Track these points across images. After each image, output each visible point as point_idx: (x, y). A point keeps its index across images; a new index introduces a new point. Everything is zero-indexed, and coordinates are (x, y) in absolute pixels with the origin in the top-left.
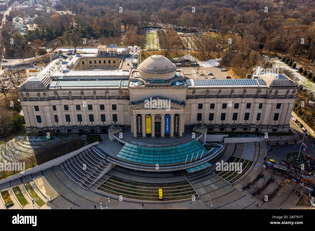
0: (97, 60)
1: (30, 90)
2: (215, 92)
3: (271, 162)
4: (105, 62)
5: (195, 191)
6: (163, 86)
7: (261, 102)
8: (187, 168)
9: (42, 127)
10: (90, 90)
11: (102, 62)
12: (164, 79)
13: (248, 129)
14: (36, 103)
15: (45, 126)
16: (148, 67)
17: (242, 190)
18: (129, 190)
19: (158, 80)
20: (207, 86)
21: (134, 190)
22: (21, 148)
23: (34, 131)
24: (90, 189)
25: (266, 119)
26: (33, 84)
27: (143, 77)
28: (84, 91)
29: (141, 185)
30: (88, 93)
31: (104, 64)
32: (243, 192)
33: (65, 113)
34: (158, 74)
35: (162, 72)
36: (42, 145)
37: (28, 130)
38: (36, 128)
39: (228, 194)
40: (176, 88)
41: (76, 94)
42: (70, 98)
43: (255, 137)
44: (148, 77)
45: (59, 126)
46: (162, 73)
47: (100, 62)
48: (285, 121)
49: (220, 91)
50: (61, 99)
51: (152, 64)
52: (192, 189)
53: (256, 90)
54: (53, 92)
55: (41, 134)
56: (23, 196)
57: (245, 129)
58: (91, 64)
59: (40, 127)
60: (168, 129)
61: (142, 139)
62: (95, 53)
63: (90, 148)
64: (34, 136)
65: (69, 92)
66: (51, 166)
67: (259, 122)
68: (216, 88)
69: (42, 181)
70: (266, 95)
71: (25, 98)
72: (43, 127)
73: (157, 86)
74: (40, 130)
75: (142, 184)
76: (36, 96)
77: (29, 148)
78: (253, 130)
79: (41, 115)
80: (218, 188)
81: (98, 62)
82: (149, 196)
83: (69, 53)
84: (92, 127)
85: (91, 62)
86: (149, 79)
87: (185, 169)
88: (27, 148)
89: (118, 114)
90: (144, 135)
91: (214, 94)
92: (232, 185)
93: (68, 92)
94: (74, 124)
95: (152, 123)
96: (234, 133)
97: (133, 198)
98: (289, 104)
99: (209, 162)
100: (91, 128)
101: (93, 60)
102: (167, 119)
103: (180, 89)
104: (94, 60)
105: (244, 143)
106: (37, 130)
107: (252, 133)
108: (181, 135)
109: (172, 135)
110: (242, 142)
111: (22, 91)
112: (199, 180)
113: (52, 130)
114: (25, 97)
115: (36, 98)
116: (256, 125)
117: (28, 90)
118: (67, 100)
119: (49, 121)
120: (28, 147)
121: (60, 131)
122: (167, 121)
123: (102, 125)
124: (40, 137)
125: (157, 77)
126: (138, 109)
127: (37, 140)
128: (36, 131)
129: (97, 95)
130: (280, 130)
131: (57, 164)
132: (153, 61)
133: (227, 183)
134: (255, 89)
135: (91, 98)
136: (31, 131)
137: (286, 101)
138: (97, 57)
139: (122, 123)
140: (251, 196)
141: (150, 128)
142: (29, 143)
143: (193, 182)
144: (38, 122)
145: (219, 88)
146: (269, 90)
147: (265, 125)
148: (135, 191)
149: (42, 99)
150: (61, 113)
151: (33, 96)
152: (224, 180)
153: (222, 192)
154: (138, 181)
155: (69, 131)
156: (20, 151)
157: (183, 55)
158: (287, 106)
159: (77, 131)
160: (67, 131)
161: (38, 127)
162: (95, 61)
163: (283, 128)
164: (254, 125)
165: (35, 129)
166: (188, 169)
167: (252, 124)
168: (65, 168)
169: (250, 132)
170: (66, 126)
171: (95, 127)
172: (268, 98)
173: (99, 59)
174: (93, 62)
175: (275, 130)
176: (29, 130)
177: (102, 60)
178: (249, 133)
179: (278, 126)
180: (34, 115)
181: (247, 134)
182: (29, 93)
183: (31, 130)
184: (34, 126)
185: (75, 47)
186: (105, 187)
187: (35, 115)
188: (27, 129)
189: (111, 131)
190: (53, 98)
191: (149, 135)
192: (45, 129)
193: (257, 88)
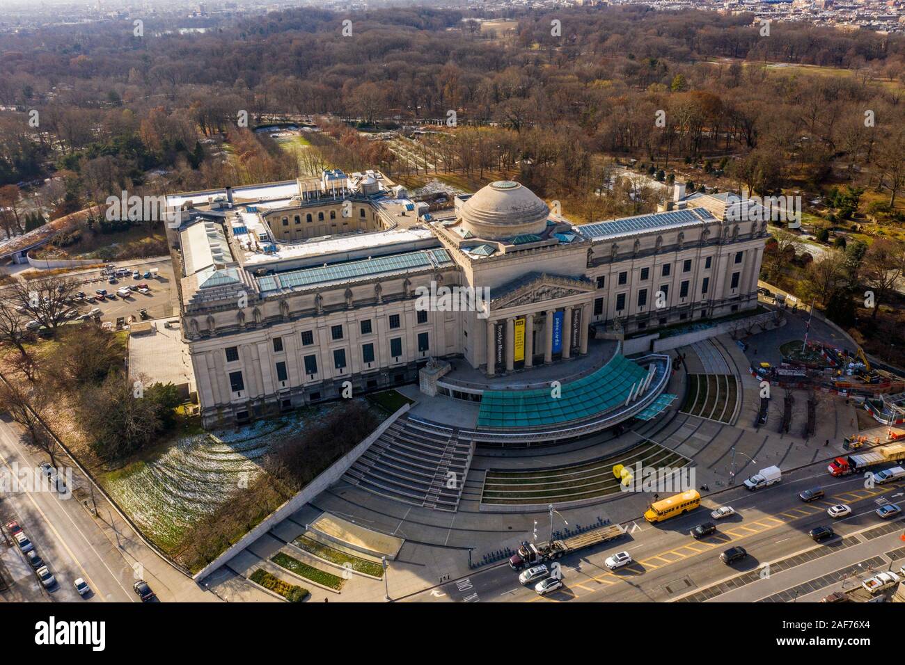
0: (303, 214)
1: (217, 309)
2: (627, 246)
3: (765, 368)
4: (321, 216)
5: (675, 454)
6: (543, 247)
7: (709, 254)
8: (635, 413)
9: (245, 400)
10: (368, 284)
11: (315, 217)
12: (535, 232)
13: (688, 316)
14: (235, 339)
15: (254, 396)
16: (497, 210)
17: (756, 430)
18: (547, 487)
19: (524, 236)
20: (612, 237)
21: (558, 484)
22: (214, 465)
23: (226, 416)
24: (462, 508)
25: (720, 289)
26: (221, 292)
27: (488, 235)
28: (353, 289)
29: (564, 472)
30: (362, 293)
31: (321, 223)
32: (760, 433)
33: (304, 352)
34: (524, 222)
35: (531, 217)
36: (266, 444)
37: (209, 417)
38: (230, 406)
39: (737, 441)
40: (569, 249)
41: (332, 298)
42: (320, 311)
43: (706, 328)
44: (501, 232)
45: (288, 390)
46: (533, 220)
47: (309, 219)
48: (750, 287)
49: (637, 243)
50: (297, 318)
51: (505, 201)
52: (667, 452)
53: (699, 231)
54: (275, 304)
55: (243, 420)
56: (315, 569)
57: (683, 316)
58: (287, 228)
59: (238, 402)
60: (557, 341)
61: (508, 375)
62: (290, 199)
63: (396, 422)
64: (229, 427)
65: (317, 297)
66: (325, 487)
67: (707, 296)
68: (629, 237)
69: (333, 524)
70: (718, 238)
71: (202, 332)
72: (248, 399)
73: (531, 249)
74: (242, 410)
75: (564, 468)
76: (232, 321)
77: (237, 461)
78: (697, 315)
79: (243, 371)
80: (711, 438)
81: (304, 219)
82: (597, 486)
83: (217, 205)
84: (370, 375)
85: (286, 222)
86: (504, 237)
87: (633, 417)
88: (231, 461)
89: (429, 332)
90: (510, 367)
91: (626, 251)
92: (731, 425)
93: (313, 296)
94: (327, 377)
95: (527, 334)
96: (663, 328)
97: (570, 499)
98: (756, 249)
99: (665, 392)
100: (367, 379)
101: (291, 216)
102: (557, 319)
103: (576, 248)
104: (294, 216)
105: (689, 345)
106: (234, 411)
107: (698, 322)
108: (584, 350)
109: (567, 354)
110: (687, 344)
111: (195, 315)
112: (665, 433)
113: (274, 403)
114: (203, 327)
115: (233, 326)
116: (703, 304)
117: (214, 310)
118: (314, 317)
119: (267, 380)
120: (232, 457)
121: (292, 401)
122: (557, 323)
123: (393, 367)
124: (247, 428)
125: (522, 230)
126: (501, 308)
127: (244, 436)
128: (232, 415)
129: (385, 293)
130: (743, 306)
131: (336, 479)
132: (504, 194)
133: (718, 423)
134: (698, 229)
135: (370, 302)
136: (216, 419)
137: (750, 245)
138: (303, 207)
139: (442, 353)
140: (778, 436)
141: (523, 347)
142: (227, 448)
143: (659, 438)
144: (234, 389)
145: (635, 236)
146: (723, 228)
147: (718, 301)
148: (563, 485)
149: (250, 326)
150: (294, 354)
151: (224, 322)
152: (709, 421)
153: (723, 444)
154: (550, 464)
155: (315, 396)
156: (218, 472)
157: (424, 184)
158: (752, 254)
159: (334, 394)
160: (308, 399)
161: (233, 402)
162: (297, 219)
163: (748, 301)
164: (698, 304)
165: (227, 410)
166: (637, 415)
167: (693, 304)
168: (362, 483)
169: (693, 320)
170: (306, 385)
171: (379, 373)
172: (723, 244)
173: (307, 211)
174: (292, 221)
175: (735, 308)
176: (213, 416)
177: (315, 213)
178: (691, 323)
179: (739, 298)
180: (224, 374)
181: (689, 326)
182: (215, 315)
183: (216, 415)
184: (225, 401)
185: (228, 188)
186: (491, 494)
187: (227, 373)
188: (207, 415)
189: (431, 372)
190: (278, 320)
191: (519, 365)
192: (255, 404)
193: (701, 226)
